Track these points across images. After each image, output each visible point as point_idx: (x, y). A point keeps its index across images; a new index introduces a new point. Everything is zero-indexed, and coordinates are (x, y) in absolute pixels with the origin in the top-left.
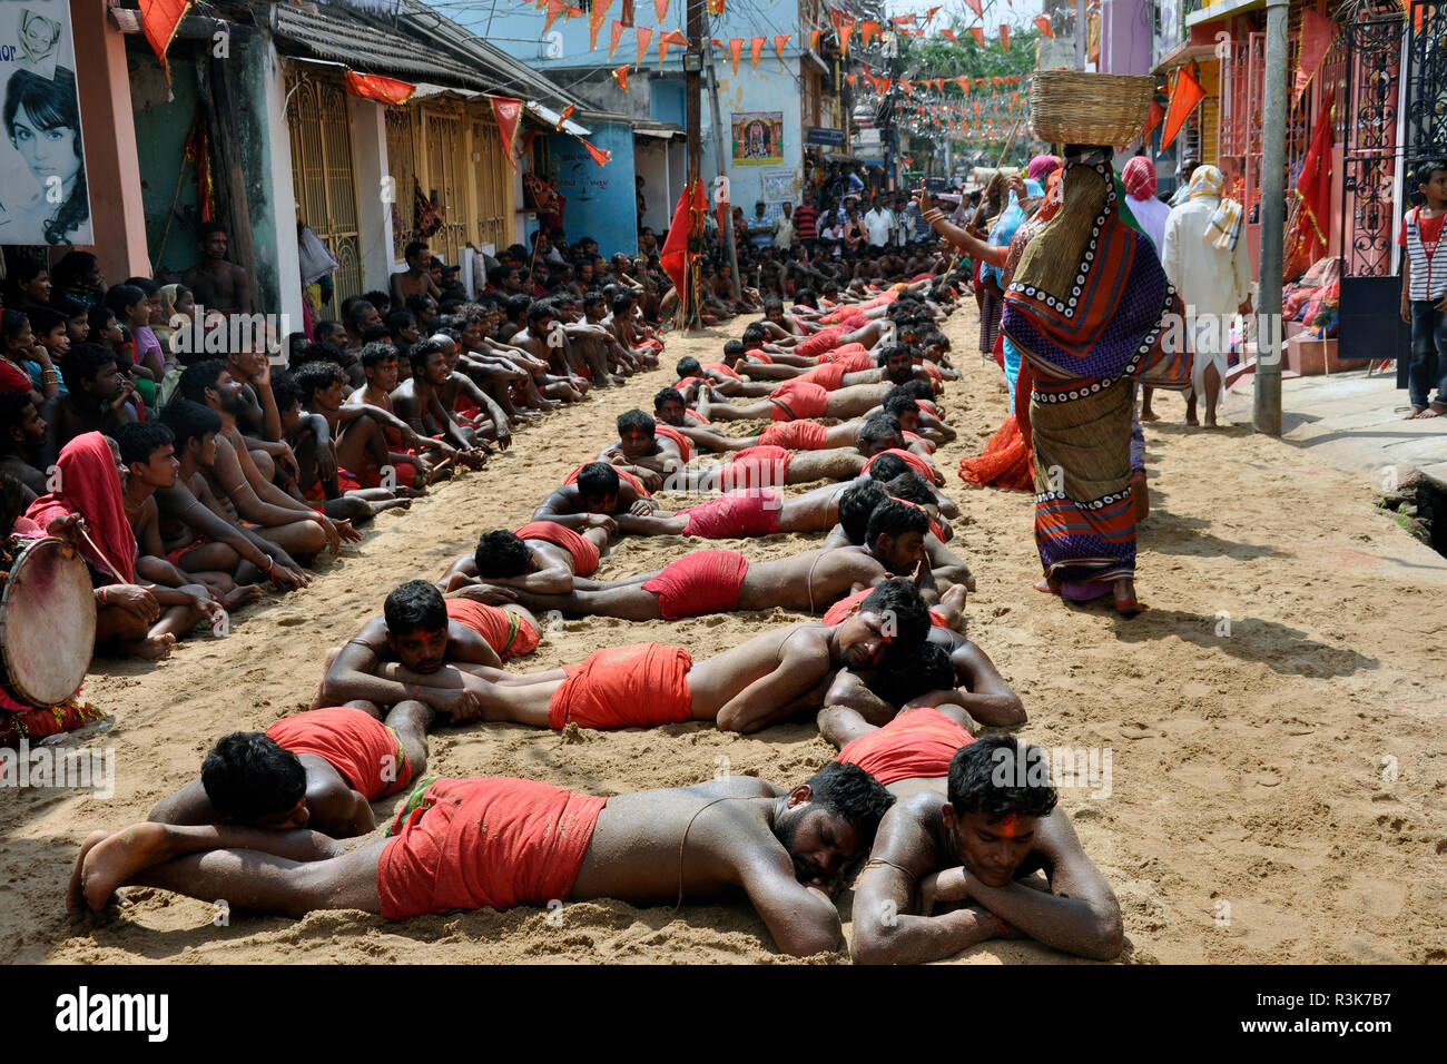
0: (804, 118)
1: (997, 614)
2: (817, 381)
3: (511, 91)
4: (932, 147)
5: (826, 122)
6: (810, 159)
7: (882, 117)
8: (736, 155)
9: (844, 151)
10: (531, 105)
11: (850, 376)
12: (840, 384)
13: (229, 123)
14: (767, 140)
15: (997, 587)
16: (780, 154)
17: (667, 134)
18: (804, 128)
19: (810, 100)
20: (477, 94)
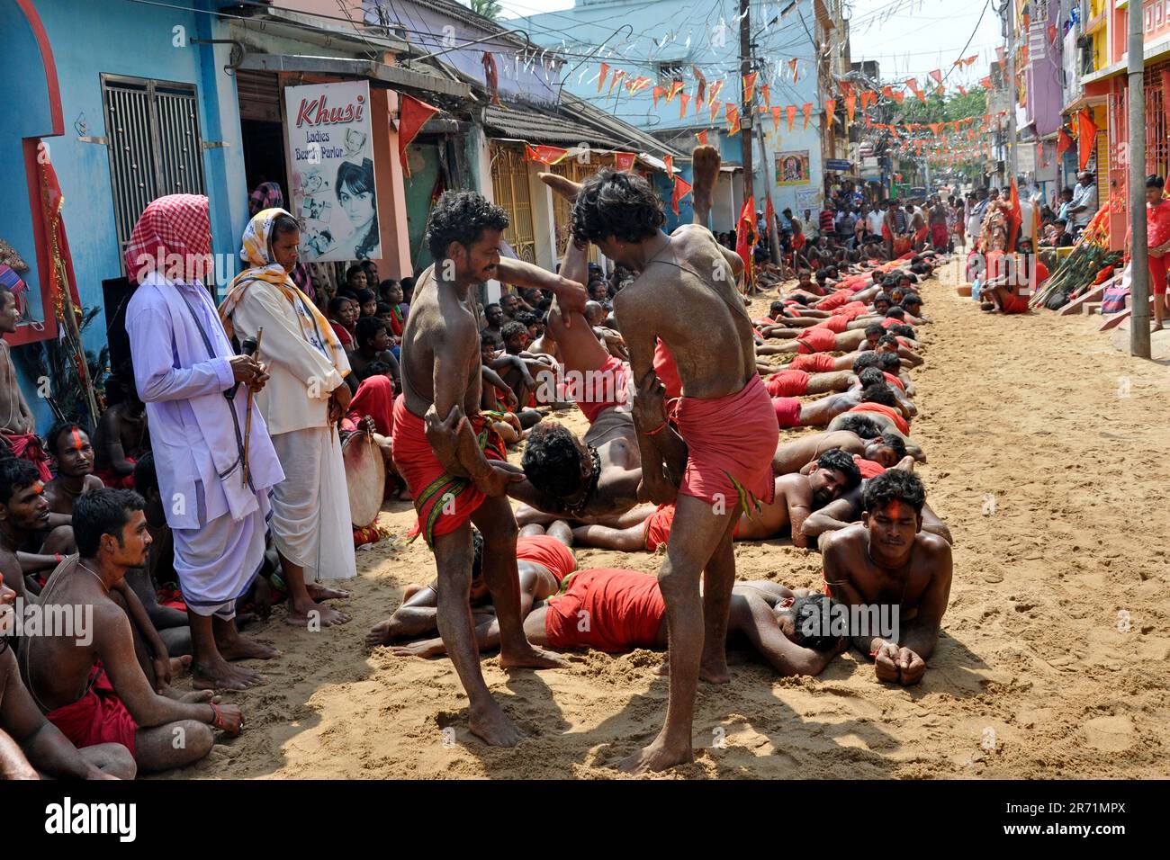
0: (823, 154)
1: (941, 477)
2: (830, 327)
3: (629, 148)
4: (915, 167)
5: (839, 155)
6: (829, 180)
7: (878, 150)
8: (778, 180)
9: (852, 173)
10: (642, 155)
11: (851, 323)
12: (845, 329)
13: (457, 180)
14: (798, 168)
15: (943, 460)
16: (808, 178)
17: (731, 169)
18: (823, 159)
19: (827, 142)
20: (607, 151)
